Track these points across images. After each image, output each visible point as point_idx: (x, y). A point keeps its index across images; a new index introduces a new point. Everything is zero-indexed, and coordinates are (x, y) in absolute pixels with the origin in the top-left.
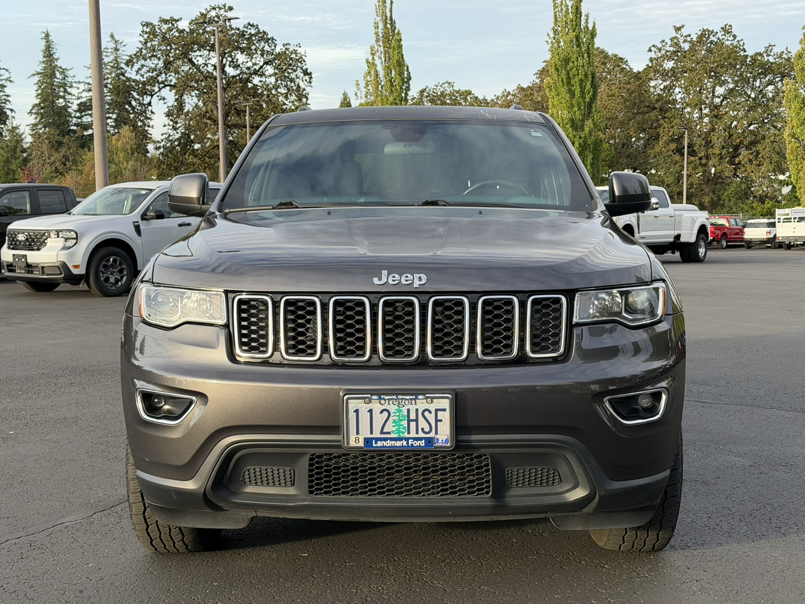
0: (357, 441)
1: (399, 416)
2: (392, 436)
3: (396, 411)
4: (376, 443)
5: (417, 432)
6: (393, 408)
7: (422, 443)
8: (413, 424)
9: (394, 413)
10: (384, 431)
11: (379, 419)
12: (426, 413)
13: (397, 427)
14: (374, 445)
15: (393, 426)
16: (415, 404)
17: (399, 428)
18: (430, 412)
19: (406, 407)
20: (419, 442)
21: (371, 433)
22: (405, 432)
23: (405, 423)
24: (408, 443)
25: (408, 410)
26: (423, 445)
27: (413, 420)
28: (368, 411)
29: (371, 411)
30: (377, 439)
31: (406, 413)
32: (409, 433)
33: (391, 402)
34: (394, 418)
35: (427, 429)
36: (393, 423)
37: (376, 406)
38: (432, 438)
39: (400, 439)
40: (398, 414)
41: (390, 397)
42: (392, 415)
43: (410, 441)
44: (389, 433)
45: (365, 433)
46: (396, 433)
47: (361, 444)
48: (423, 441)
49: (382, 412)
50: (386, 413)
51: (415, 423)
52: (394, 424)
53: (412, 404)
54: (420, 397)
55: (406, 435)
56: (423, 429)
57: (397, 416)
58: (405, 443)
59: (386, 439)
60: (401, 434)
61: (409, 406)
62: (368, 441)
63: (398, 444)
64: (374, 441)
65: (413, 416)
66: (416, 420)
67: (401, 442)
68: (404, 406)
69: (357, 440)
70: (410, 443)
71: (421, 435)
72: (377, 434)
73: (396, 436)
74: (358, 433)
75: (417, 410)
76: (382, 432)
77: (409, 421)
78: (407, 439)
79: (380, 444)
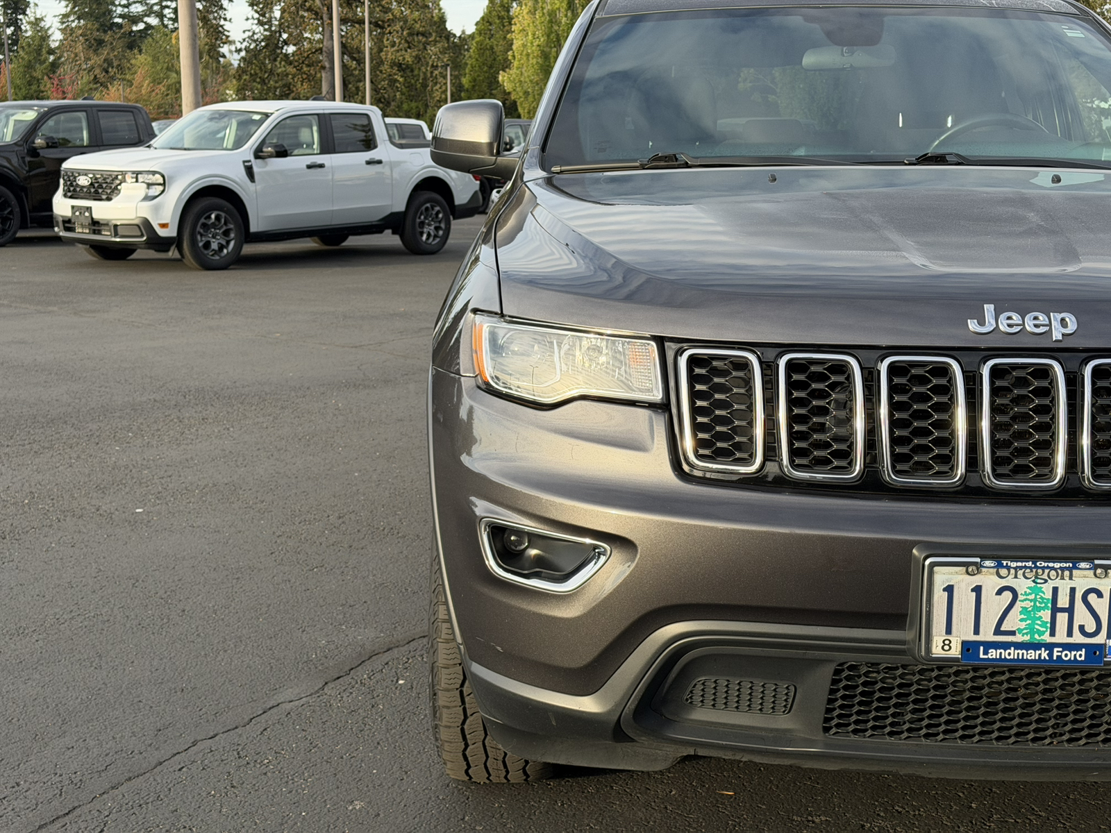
0: (946, 648)
1: (1035, 600)
2: (1018, 638)
3: (1028, 591)
4: (986, 653)
5: (1070, 634)
6: (1022, 585)
7: (1081, 655)
8: (1062, 618)
9: (1026, 594)
10: (1003, 629)
11: (993, 606)
12: (1092, 598)
13: (1028, 622)
14: (982, 656)
15: (1021, 620)
16: (1071, 578)
17: (1033, 623)
18: (1100, 595)
19: (1051, 584)
20: (1073, 653)
21: (977, 632)
22: (1044, 632)
23: (1046, 615)
24: (1051, 655)
25: (1055, 590)
26: (1083, 658)
27: (1063, 610)
28: (973, 590)
29: (978, 590)
30: (988, 645)
31: (1049, 595)
32: (1053, 634)
33: (1020, 572)
34: (1024, 604)
35: (1091, 627)
36: (1021, 613)
37: (989, 580)
38: (1101, 647)
39: (1036, 646)
40: (1032, 597)
41: (1019, 564)
42: (1020, 597)
43: (1056, 650)
44: (1013, 633)
45: (963, 631)
46: (1027, 634)
47: (955, 652)
48: (1083, 652)
49: (999, 592)
50: (1008, 596)
51: (1066, 615)
52: (1023, 616)
53: (1062, 578)
54: (1083, 565)
55: (1047, 638)
56: (1082, 628)
57: (1031, 601)
58: (1045, 655)
59: (1006, 646)
60: (1036, 636)
61: (1058, 583)
62: (967, 647)
63: (1032, 655)
64: (982, 648)
65: (1063, 602)
66: (1070, 610)
67: (1038, 652)
68: (1046, 581)
69: (947, 644)
70: (1055, 654)
71: (1078, 638)
72: (987, 634)
73: (1026, 638)
74: (949, 631)
75: (1073, 590)
76: (998, 631)
77: (1055, 610)
78: (1050, 647)
79: (993, 654)
